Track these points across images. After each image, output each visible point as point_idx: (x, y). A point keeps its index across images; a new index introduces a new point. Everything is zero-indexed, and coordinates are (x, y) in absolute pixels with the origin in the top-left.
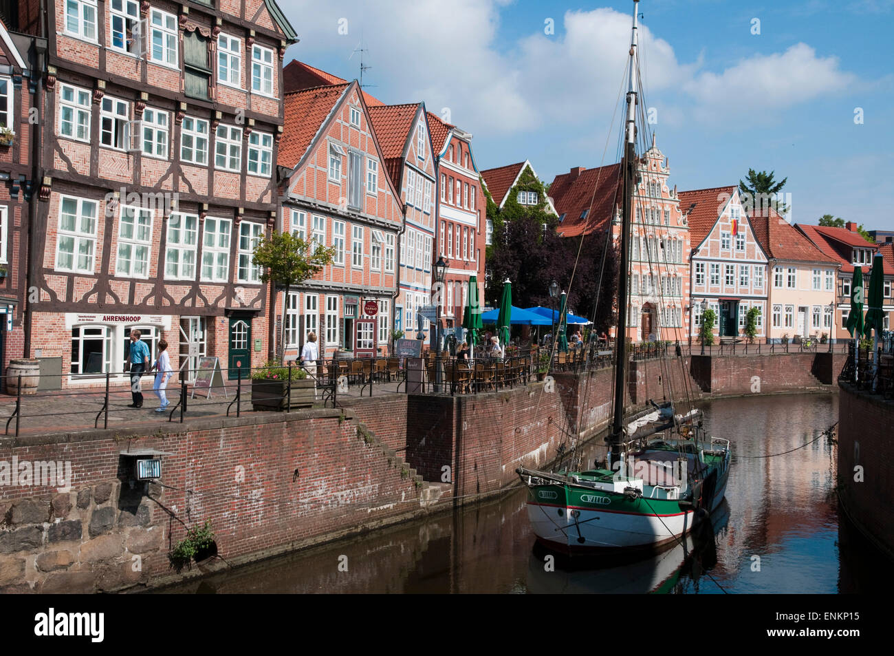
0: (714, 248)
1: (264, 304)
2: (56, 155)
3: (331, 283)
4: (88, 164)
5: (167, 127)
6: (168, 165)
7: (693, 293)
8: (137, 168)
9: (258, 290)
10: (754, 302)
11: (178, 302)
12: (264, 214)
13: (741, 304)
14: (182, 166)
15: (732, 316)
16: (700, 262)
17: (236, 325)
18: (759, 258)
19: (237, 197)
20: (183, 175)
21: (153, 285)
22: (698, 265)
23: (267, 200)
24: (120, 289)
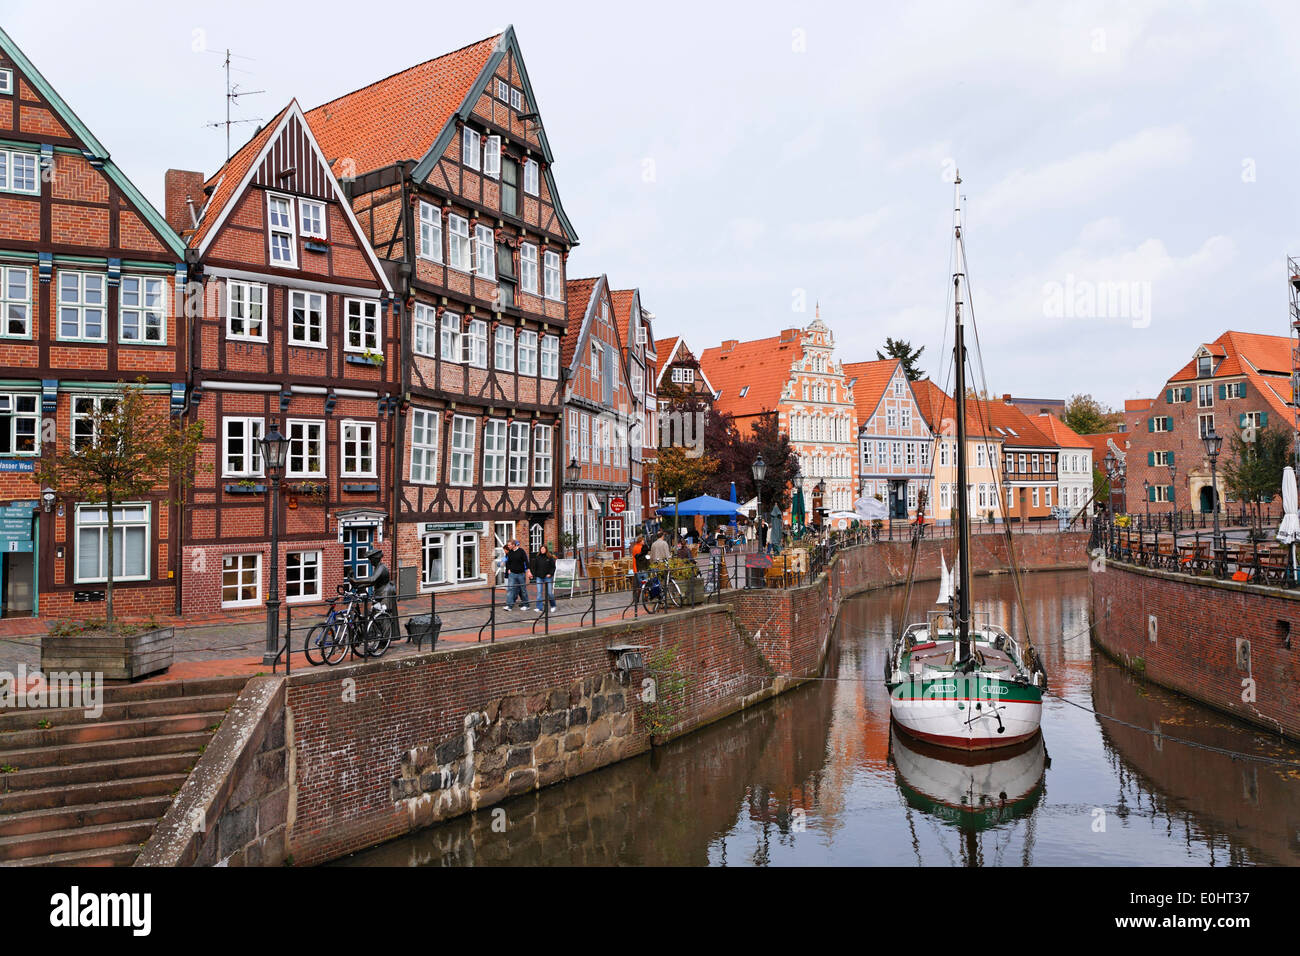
0: (881, 425)
1: (553, 507)
2: (413, 372)
3: (592, 482)
4: (434, 377)
5: (485, 338)
6: (487, 373)
7: (862, 474)
8: (466, 379)
9: (549, 492)
10: (922, 482)
11: (493, 508)
12: (553, 416)
13: (909, 484)
14: (497, 374)
15: (900, 497)
16: (867, 441)
17: (533, 528)
18: (925, 435)
19: (534, 401)
20: (497, 382)
21: (475, 492)
22: (865, 444)
23: (555, 402)
24: (453, 497)
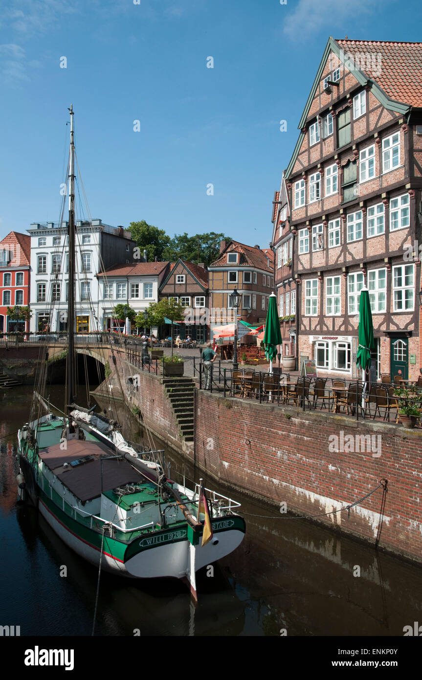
1: (416, 327)
2: (299, 264)
4: (309, 262)
5: (339, 227)
6: (341, 248)
9: (412, 316)
14: (348, 246)
17: (396, 343)
19: (382, 252)
20: (348, 251)
21: (343, 319)
24: (329, 322)
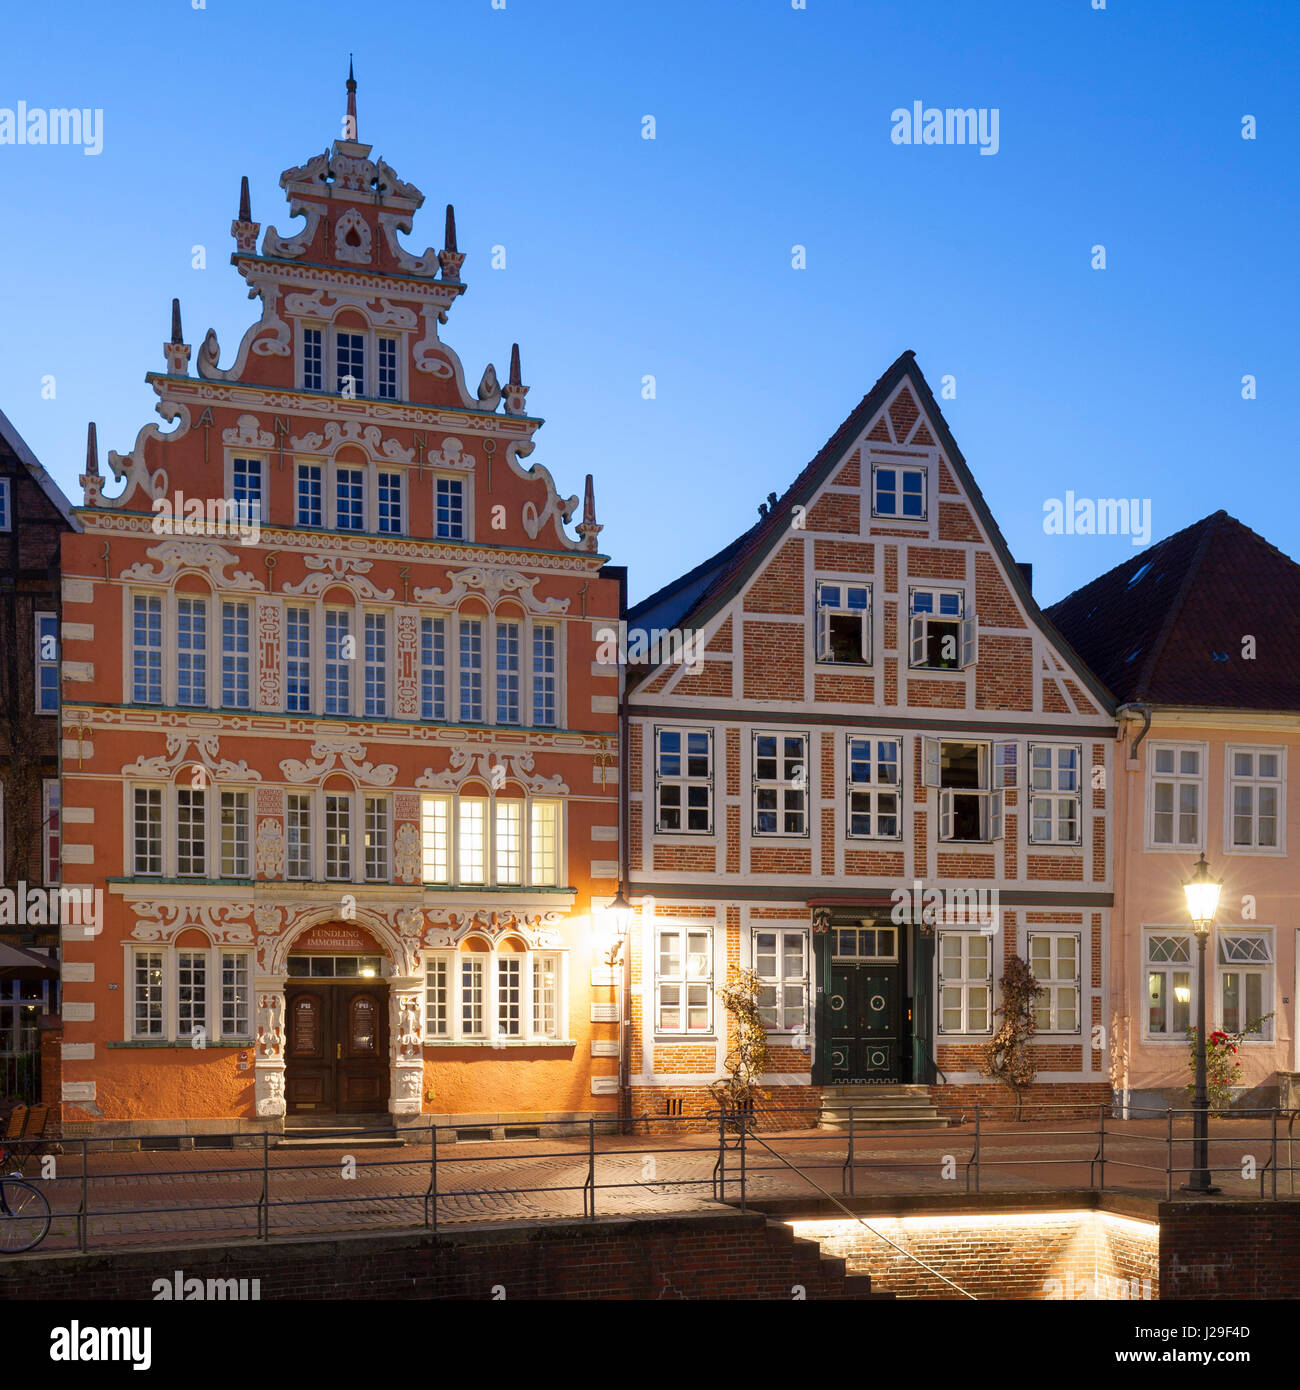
7: (636, 877)
10: (1031, 918)
16: (684, 727)
18: (1054, 703)
22: (670, 741)
